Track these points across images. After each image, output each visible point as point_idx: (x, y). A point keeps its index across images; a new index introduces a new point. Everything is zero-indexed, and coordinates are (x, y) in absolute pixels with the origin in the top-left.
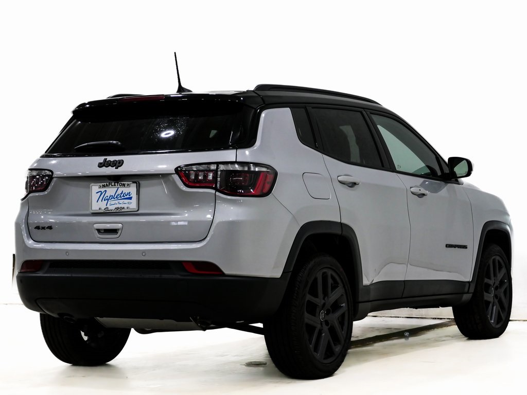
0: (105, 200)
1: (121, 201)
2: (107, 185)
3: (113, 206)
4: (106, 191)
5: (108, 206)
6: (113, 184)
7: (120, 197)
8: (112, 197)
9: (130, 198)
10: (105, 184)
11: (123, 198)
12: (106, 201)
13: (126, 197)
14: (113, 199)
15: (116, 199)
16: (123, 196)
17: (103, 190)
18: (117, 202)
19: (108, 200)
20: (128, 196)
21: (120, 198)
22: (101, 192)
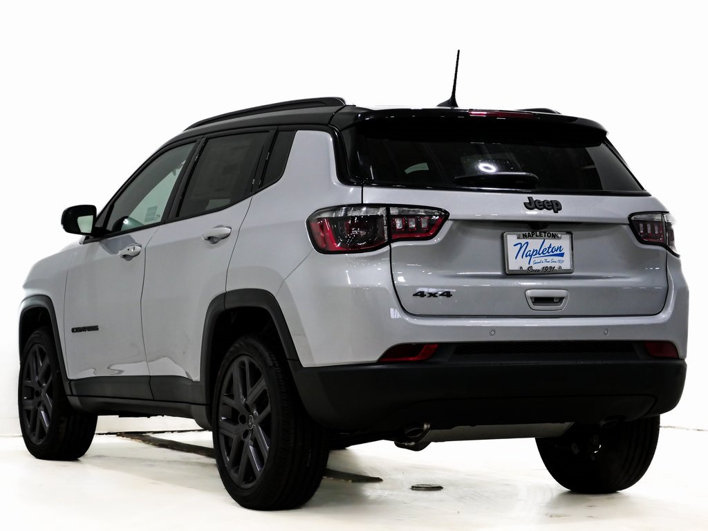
0: (526, 256)
1: (549, 259)
2: (529, 236)
3: (539, 264)
4: (527, 243)
5: (531, 264)
6: (538, 233)
7: (548, 252)
8: (536, 252)
9: (562, 255)
10: (527, 233)
11: (551, 253)
12: (529, 258)
13: (555, 253)
14: (538, 255)
15: (542, 255)
16: (552, 251)
17: (523, 241)
18: (543, 259)
19: (531, 256)
20: (558, 252)
21: (547, 254)
22: (521, 244)
